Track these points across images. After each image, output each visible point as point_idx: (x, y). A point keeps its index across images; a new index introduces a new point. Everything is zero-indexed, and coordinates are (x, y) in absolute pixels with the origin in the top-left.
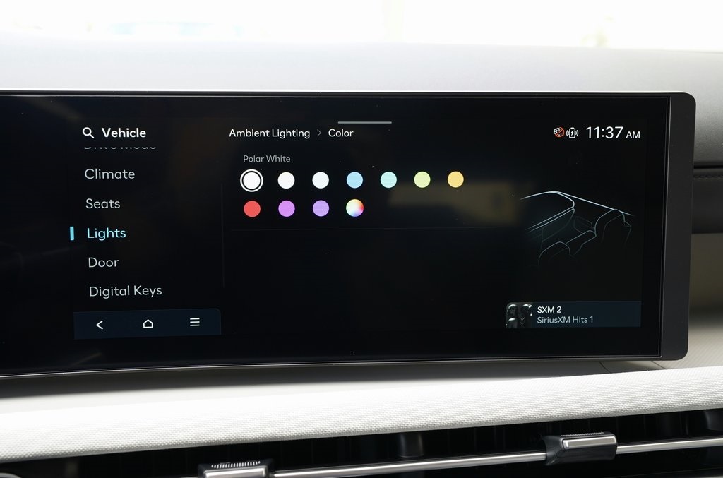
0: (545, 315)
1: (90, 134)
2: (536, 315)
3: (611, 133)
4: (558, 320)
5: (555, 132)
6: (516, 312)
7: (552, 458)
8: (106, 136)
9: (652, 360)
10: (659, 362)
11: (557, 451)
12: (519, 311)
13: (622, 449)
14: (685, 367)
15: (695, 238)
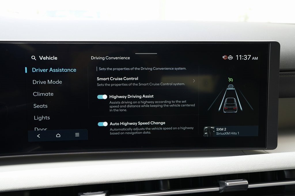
0: (219, 132)
1: (34, 59)
2: (216, 131)
3: (246, 57)
4: (225, 133)
5: (223, 57)
6: (208, 130)
7: (222, 190)
8: (41, 59)
9: (263, 150)
10: (266, 150)
11: (224, 187)
12: (209, 130)
13: (251, 186)
14: (276, 153)
15: (280, 100)
